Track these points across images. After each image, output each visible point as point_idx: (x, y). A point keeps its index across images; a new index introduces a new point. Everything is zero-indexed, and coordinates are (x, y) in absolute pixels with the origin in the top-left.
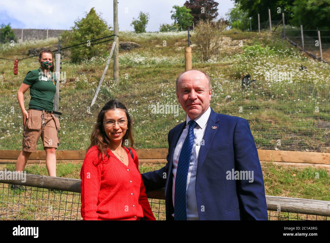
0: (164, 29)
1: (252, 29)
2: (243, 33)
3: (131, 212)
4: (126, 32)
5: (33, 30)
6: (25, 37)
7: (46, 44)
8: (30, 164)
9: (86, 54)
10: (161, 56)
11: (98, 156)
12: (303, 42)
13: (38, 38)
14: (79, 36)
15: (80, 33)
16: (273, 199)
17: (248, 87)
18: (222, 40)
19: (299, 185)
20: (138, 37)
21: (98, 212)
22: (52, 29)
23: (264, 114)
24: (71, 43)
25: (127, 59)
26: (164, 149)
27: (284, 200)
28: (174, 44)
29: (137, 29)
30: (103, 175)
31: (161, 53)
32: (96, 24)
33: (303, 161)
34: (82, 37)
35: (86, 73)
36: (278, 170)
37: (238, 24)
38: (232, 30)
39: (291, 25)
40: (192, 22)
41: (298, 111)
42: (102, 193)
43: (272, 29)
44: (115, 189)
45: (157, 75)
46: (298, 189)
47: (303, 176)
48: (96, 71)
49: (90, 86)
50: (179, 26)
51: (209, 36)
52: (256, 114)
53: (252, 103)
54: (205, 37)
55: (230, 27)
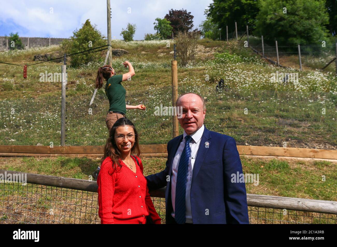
0: (149, 38)
1: (221, 38)
2: (215, 42)
3: (140, 213)
4: (116, 41)
5: (37, 38)
6: (31, 44)
7: (49, 51)
8: (42, 157)
9: (84, 60)
10: (146, 61)
11: (113, 167)
12: (263, 49)
13: (42, 45)
14: (77, 44)
15: (78, 42)
16: (254, 197)
17: (221, 90)
18: (197, 48)
19: (266, 175)
20: (127, 44)
21: (113, 213)
22: (53, 38)
23: (236, 113)
24: (71, 50)
25: (118, 64)
26: (155, 145)
27: (263, 197)
28: (157, 51)
29: (126, 38)
30: (116, 182)
31: (146, 59)
32: (92, 34)
33: (268, 154)
34: (79, 45)
35: (85, 77)
36: (249, 162)
37: (209, 34)
38: (205, 39)
39: (253, 35)
40: (171, 33)
41: (263, 110)
42: (116, 197)
43: (238, 38)
44: (127, 194)
45: (144, 79)
46: (266, 178)
47: (269, 167)
48: (93, 75)
49: (88, 88)
50: (161, 35)
51: (187, 45)
52: (228, 113)
53: (224, 104)
54: (183, 45)
55: (203, 36)
